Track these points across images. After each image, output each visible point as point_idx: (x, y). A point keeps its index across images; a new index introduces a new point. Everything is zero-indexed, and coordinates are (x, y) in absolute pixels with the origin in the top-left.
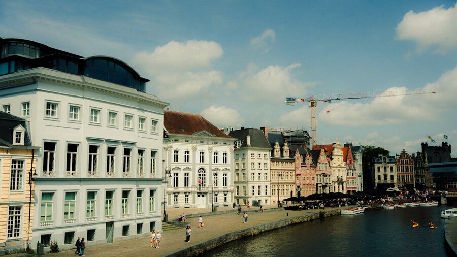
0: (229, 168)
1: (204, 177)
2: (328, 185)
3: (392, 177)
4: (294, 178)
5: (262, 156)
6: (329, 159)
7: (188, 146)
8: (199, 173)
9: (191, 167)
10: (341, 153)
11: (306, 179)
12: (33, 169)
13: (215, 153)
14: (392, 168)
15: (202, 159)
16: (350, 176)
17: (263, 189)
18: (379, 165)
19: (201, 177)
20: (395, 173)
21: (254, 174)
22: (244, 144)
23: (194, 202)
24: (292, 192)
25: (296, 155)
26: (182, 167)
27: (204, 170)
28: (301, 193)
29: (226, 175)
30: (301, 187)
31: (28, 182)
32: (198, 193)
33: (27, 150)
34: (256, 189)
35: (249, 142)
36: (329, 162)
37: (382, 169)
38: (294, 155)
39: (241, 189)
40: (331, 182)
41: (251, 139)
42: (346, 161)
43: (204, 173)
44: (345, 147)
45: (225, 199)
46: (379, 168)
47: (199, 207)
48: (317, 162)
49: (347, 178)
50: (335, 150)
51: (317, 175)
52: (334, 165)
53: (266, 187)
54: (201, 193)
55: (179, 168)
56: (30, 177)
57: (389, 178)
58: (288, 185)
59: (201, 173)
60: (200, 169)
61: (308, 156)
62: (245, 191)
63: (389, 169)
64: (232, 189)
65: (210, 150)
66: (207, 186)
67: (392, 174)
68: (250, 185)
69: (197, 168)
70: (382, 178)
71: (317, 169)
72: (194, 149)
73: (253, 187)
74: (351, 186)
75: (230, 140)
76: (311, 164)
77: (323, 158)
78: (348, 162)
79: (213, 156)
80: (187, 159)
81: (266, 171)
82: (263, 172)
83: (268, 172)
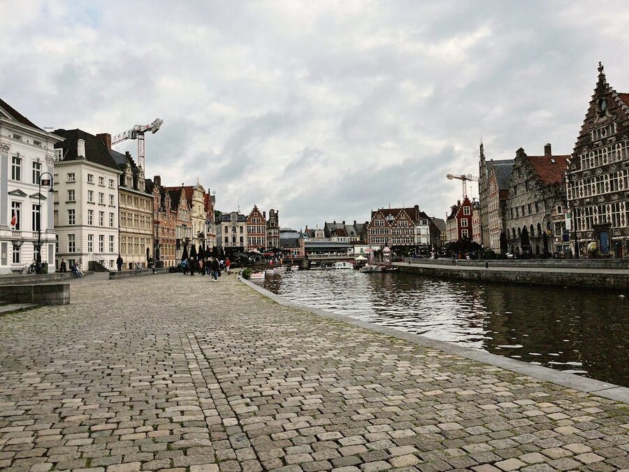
2: (189, 242)
3: (242, 239)
4: (151, 228)
5: (106, 183)
6: (189, 206)
11: (166, 231)
14: (241, 228)
17: (107, 241)
18: (227, 224)
20: (245, 234)
21: (91, 211)
24: (148, 249)
25: (154, 189)
28: (161, 252)
29: (38, 207)
30: (160, 242)
34: (96, 241)
35: (81, 151)
36: (189, 211)
37: (230, 230)
40: (191, 239)
42: (206, 212)
46: (226, 228)
48: (177, 207)
50: (195, 194)
51: (178, 227)
52: (195, 215)
53: (112, 237)
57: (238, 240)
58: (143, 236)
61: (167, 196)
62: (72, 244)
63: (238, 230)
67: (241, 235)
68: (86, 232)
70: (230, 240)
71: (178, 217)
73: (91, 237)
76: (171, 208)
77: (183, 202)
81: (112, 210)
82: (107, 210)
83: (116, 211)
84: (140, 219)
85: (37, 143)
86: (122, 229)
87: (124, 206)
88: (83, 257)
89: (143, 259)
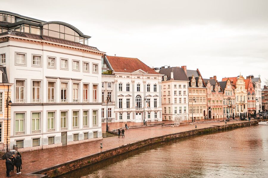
0: (158, 95)
1: (140, 101)
2: (233, 106)
4: (206, 102)
5: (182, 87)
6: (233, 88)
7: (129, 81)
8: (137, 99)
9: (131, 95)
10: (243, 83)
11: (216, 102)
12: (9, 98)
13: (148, 85)
15: (138, 89)
16: (251, 99)
17: (183, 109)
19: (138, 101)
21: (176, 98)
22: (169, 79)
23: (134, 118)
24: (204, 111)
25: (207, 85)
26: (125, 95)
27: (140, 96)
28: (211, 112)
29: (156, 99)
30: (211, 108)
31: (6, 106)
32: (136, 112)
33: (4, 85)
34: (178, 109)
35: (172, 77)
36: (234, 90)
38: (206, 85)
39: (167, 109)
40: (235, 104)
41: (174, 74)
42: (248, 89)
43: (140, 99)
44: (247, 78)
45: (156, 116)
47: (137, 121)
48: (224, 89)
49: (248, 101)
50: (239, 81)
51: (224, 99)
52: (238, 92)
53: (185, 107)
54: (138, 112)
55: (123, 96)
56: (7, 103)
58: (201, 106)
59: (138, 99)
60: (138, 95)
61: (217, 86)
62: (170, 110)
64: (161, 109)
65: (144, 82)
66: (142, 107)
68: (174, 106)
69: (135, 95)
71: (225, 94)
72: (133, 82)
73: (176, 108)
74: (251, 107)
75: (158, 76)
76: (219, 91)
77: (229, 87)
78: (249, 89)
79: (146, 87)
80: (128, 89)
81: (185, 97)
82: (183, 97)
83: (187, 97)
84: (199, 99)
85: (155, 78)
86: (190, 104)
87: (191, 94)
88: (173, 116)
89: (201, 115)
